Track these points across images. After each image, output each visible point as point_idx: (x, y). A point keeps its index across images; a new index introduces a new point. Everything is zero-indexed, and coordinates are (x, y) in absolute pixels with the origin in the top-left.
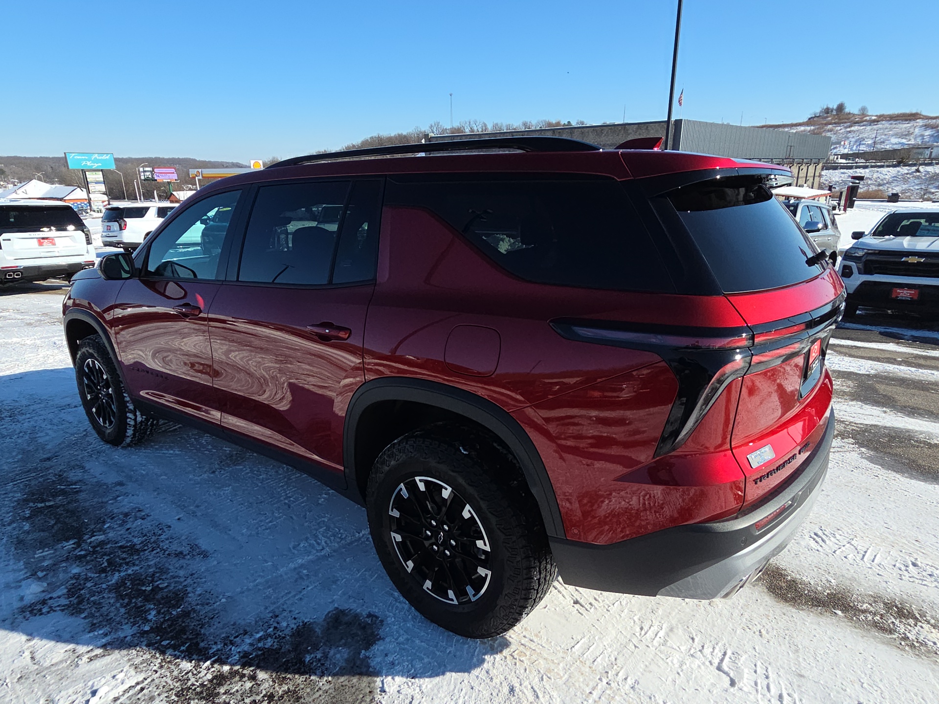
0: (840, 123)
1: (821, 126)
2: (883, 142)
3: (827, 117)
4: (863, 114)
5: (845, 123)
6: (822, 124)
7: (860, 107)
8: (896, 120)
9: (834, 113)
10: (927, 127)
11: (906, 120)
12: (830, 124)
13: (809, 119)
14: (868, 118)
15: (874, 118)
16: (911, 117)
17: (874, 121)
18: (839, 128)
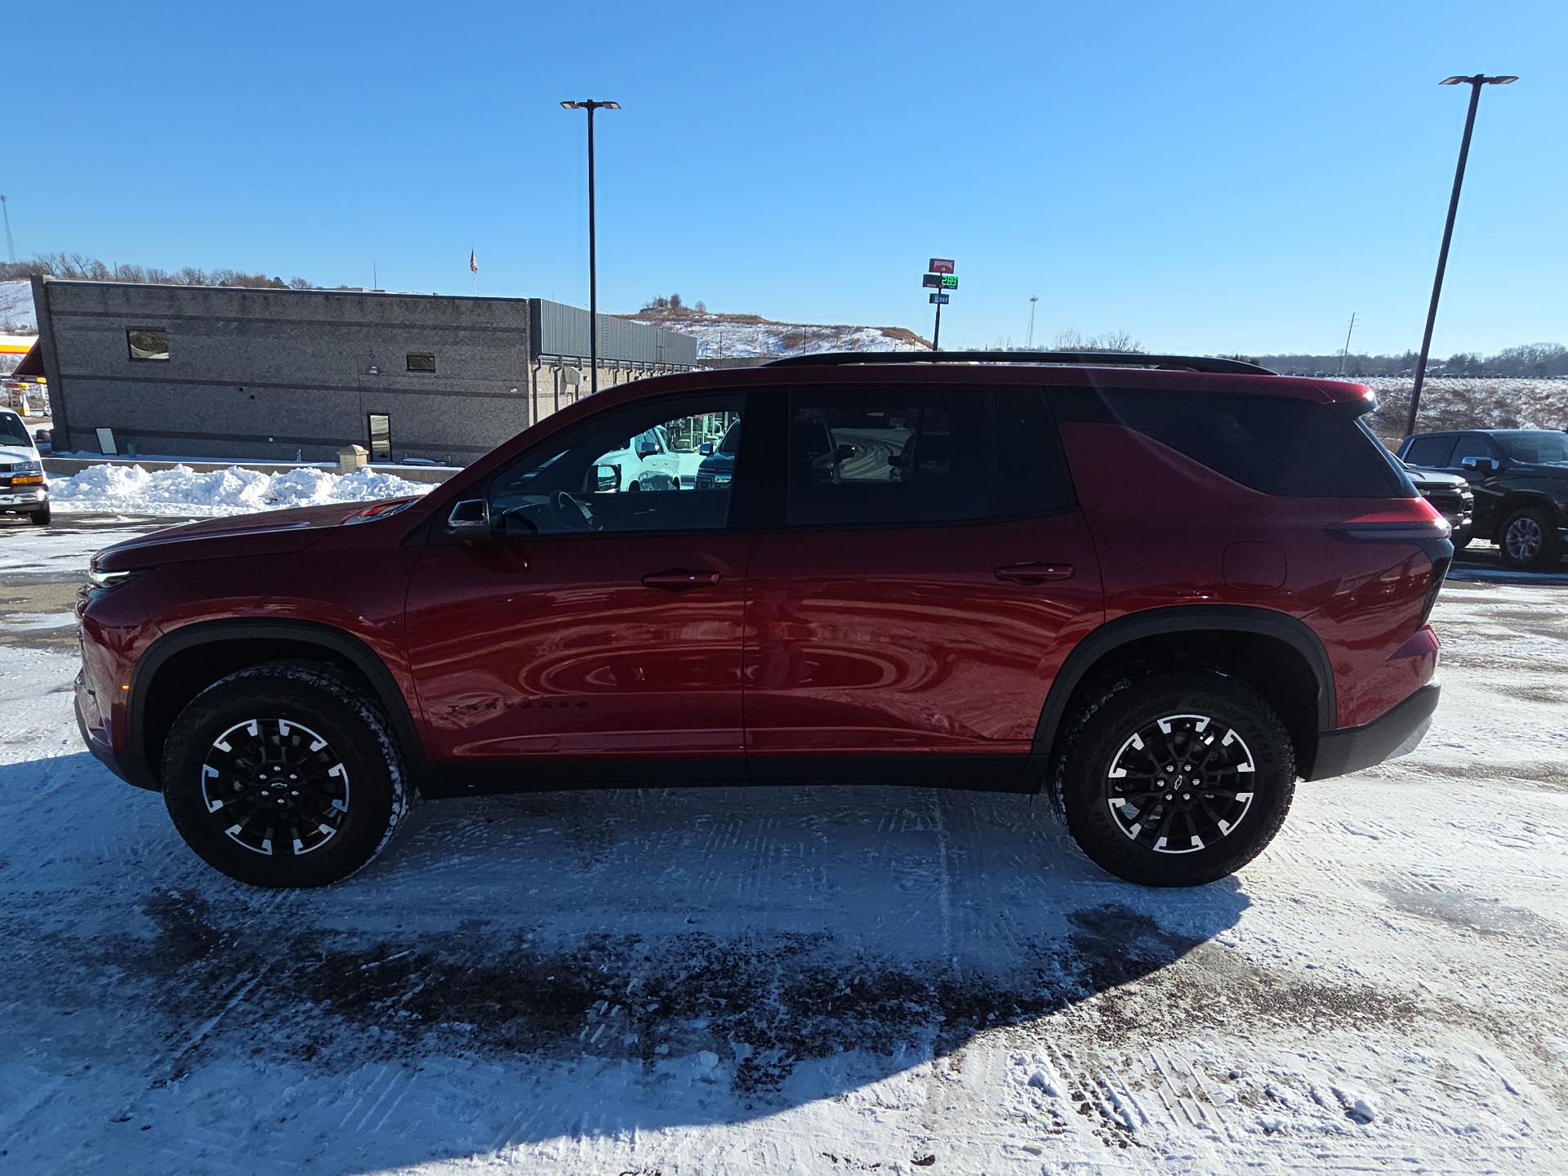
0: (679, 320)
1: (657, 321)
2: (729, 348)
3: (662, 311)
4: (701, 312)
5: (684, 320)
6: (658, 319)
7: (696, 302)
8: (738, 322)
9: (669, 306)
10: (769, 333)
11: (748, 323)
12: (669, 320)
13: (642, 311)
14: (708, 317)
15: (714, 317)
16: (753, 320)
17: (715, 321)
18: (679, 326)
